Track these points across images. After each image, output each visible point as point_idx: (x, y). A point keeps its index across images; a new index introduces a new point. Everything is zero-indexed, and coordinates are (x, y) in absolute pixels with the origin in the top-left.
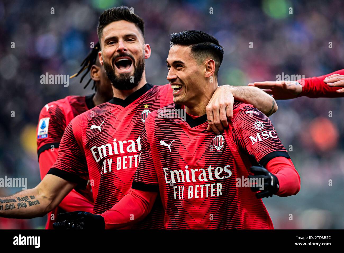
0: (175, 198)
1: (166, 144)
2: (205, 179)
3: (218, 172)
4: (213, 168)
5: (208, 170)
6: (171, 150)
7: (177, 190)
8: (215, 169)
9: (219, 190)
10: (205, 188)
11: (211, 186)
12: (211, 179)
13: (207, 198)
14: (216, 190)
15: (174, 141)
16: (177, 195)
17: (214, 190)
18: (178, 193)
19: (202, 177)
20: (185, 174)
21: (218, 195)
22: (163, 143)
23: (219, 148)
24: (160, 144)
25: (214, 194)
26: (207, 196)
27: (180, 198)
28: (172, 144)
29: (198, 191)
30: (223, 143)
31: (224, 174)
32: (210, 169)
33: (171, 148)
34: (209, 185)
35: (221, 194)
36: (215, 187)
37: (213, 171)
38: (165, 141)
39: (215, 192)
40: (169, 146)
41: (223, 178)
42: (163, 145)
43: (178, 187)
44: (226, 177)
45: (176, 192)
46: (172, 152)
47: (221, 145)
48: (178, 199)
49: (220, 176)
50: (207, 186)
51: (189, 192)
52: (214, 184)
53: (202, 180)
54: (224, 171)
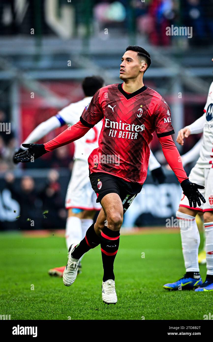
0: (109, 135)
1: (111, 107)
2: (129, 130)
3: (137, 128)
4: (135, 125)
5: (132, 126)
6: (113, 111)
7: (112, 132)
8: (136, 126)
9: (136, 136)
10: (128, 134)
11: (132, 133)
12: (133, 130)
13: (129, 139)
14: (134, 136)
15: (115, 106)
16: (111, 134)
17: (133, 136)
18: (112, 133)
19: (128, 128)
20: (119, 125)
21: (135, 139)
22: (109, 106)
23: (139, 116)
24: (108, 107)
25: (133, 138)
26: (129, 138)
27: (112, 136)
28: (114, 108)
29: (124, 135)
30: (142, 114)
31: (140, 129)
32: (133, 125)
33: (114, 110)
34: (131, 133)
35: (136, 138)
36: (134, 135)
37: (134, 127)
38: (111, 105)
39: (133, 137)
40: (113, 109)
41: (139, 131)
42: (109, 107)
43: (112, 130)
44: (140, 131)
45: (111, 133)
46: (114, 112)
47: (141, 115)
48: (111, 136)
49: (137, 130)
50: (130, 133)
51: (120, 134)
52: (134, 133)
53: (128, 130)
54: (140, 128)
